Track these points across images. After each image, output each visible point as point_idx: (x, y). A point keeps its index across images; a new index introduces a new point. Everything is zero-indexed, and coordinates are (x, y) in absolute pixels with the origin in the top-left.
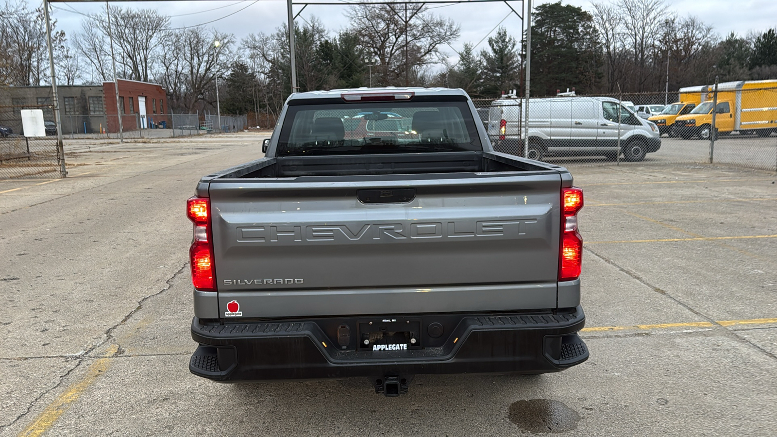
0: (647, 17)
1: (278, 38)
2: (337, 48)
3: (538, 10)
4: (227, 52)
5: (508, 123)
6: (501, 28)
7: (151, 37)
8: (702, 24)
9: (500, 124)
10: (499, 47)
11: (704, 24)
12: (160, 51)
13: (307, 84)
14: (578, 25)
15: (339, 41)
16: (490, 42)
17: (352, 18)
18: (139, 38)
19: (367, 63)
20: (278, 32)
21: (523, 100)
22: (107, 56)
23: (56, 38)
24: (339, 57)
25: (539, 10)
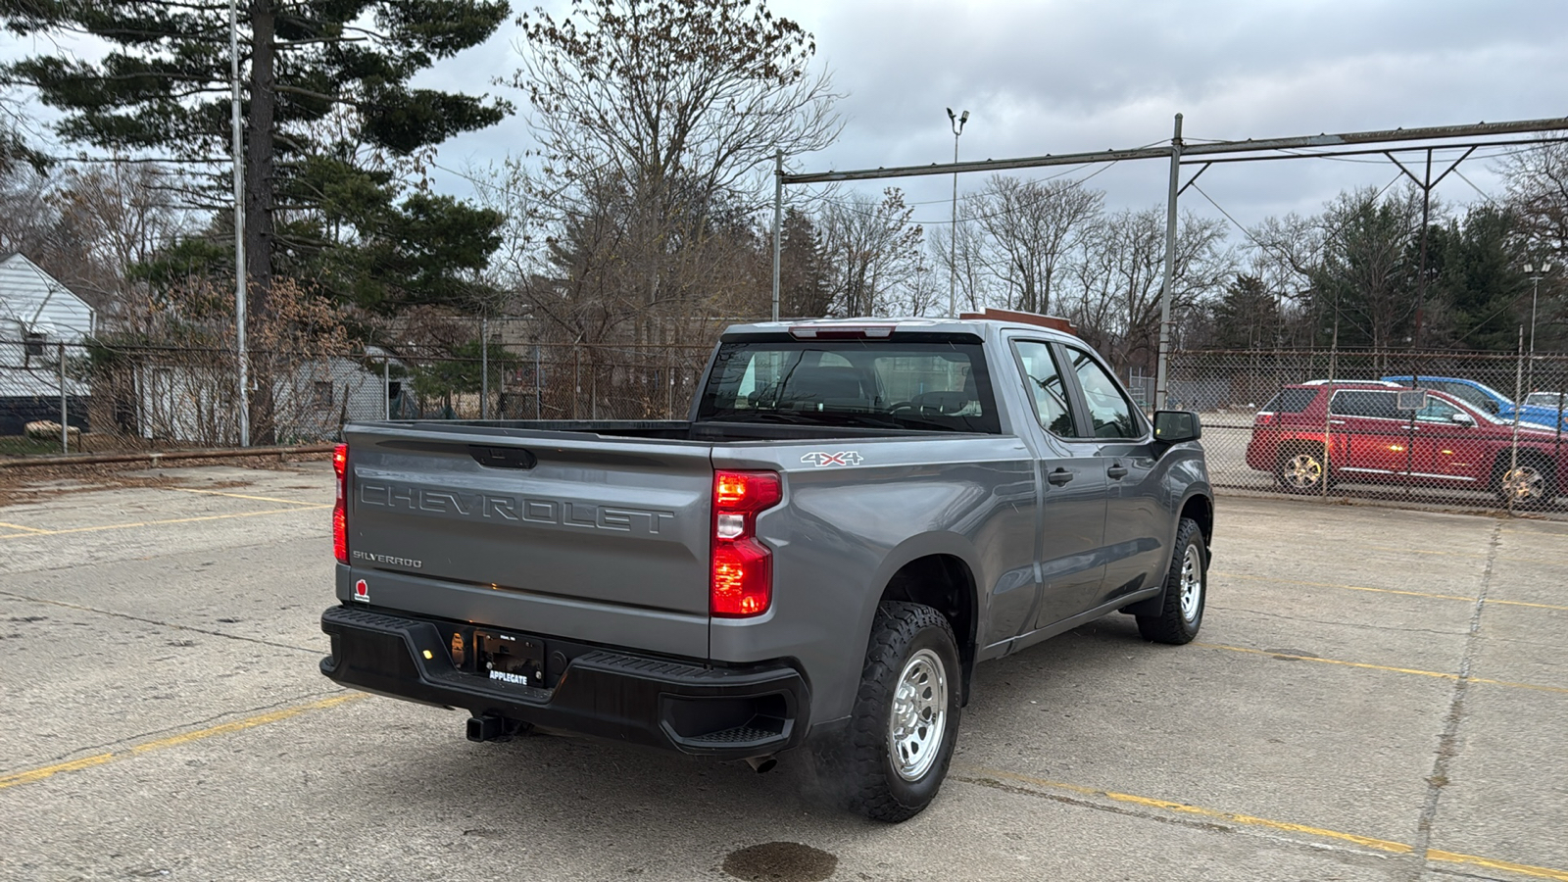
1: (1327, 224)
2: (1458, 242)
4: (1208, 255)
7: (1065, 231)
12: (1077, 256)
13: (1373, 318)
15: (1464, 225)
17: (1511, 176)
18: (1042, 233)
19: (1528, 273)
20: (1326, 211)
22: (984, 267)
23: (908, 237)
24: (1460, 261)
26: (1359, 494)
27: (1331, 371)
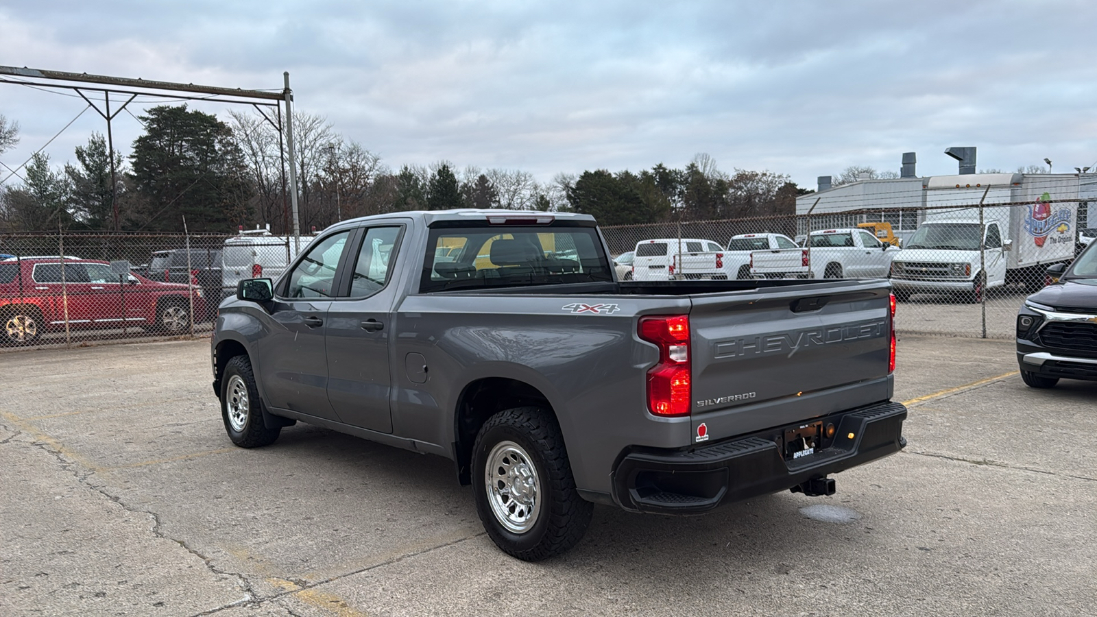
0: (306, 138)
3: (152, 115)
5: (264, 270)
6: (95, 135)
8: (368, 153)
9: (251, 271)
10: (95, 161)
11: (370, 152)
14: (213, 141)
16: (80, 154)
21: (290, 238)
25: (154, 114)
26: (94, 338)
27: (61, 249)
